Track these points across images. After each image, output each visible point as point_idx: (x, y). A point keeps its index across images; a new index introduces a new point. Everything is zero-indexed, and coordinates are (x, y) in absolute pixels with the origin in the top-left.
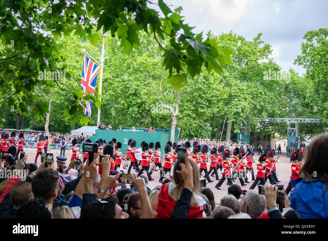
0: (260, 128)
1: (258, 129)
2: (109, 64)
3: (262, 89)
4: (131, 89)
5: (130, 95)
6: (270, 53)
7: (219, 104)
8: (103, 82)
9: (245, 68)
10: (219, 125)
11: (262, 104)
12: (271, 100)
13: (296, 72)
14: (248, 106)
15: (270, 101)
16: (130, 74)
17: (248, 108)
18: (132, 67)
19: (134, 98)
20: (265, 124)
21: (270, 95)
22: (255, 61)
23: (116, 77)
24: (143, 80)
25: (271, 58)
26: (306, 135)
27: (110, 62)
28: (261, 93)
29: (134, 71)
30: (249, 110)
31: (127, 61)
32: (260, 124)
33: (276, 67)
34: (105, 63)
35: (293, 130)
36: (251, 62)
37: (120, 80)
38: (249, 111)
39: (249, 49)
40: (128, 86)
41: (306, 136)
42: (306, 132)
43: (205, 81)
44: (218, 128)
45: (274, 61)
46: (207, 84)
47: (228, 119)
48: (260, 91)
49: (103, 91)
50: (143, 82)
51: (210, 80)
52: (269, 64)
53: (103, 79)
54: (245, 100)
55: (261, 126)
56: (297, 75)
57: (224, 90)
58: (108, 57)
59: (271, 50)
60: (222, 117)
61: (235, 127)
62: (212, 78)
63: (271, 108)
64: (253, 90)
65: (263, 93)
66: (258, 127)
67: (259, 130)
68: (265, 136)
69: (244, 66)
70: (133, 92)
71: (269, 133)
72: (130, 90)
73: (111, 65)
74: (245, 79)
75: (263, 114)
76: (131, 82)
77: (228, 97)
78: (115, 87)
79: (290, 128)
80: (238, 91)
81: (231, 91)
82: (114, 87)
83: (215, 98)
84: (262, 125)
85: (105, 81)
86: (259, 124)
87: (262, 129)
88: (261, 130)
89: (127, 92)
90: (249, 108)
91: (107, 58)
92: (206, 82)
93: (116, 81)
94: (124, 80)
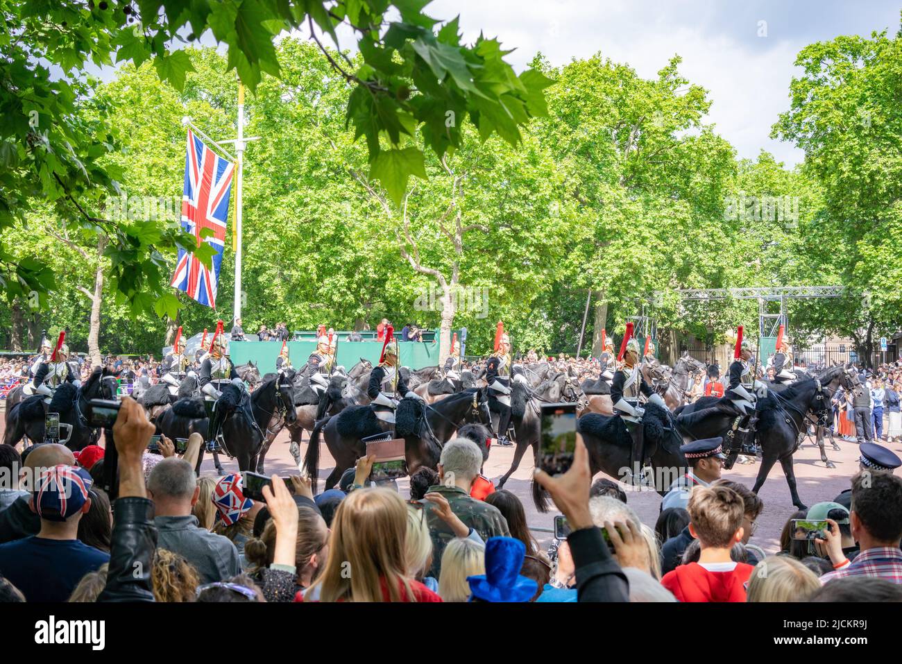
0: (684, 318)
1: (678, 320)
2: (259, 158)
3: (685, 209)
4: (326, 224)
5: (322, 241)
6: (706, 111)
7: (570, 257)
8: (245, 208)
9: (638, 155)
10: (574, 313)
11: (688, 250)
12: (713, 240)
13: (777, 161)
14: (650, 259)
15: (711, 243)
16: (322, 184)
17: (649, 263)
18: (324, 164)
19: (334, 249)
20: (697, 305)
21: (709, 225)
22: (664, 133)
23: (282, 193)
24: (358, 199)
25: (709, 124)
26: (810, 330)
27: (263, 151)
28: (683, 222)
29: (331, 174)
30: (654, 269)
31: (310, 147)
32: (686, 306)
33: (723, 147)
34: (249, 156)
35: (774, 320)
36: (654, 135)
37: (292, 200)
38: (653, 273)
39: (648, 101)
40: (316, 216)
41: (809, 334)
42: (810, 323)
43: (529, 192)
44: (570, 323)
45: (716, 132)
46: (535, 202)
47: (596, 296)
48: (681, 216)
49: (246, 232)
50: (357, 203)
51: (541, 190)
52: (704, 140)
53: (244, 199)
54: (640, 243)
55: (687, 313)
56: (780, 168)
57: (581, 215)
58: (256, 138)
59: (707, 101)
60: (581, 292)
61: (618, 319)
62: (546, 184)
63: (711, 263)
64: (663, 214)
65: (689, 221)
66: (678, 316)
67: (682, 324)
68: (698, 340)
69: (634, 148)
70: (332, 233)
71: (709, 331)
72: (323, 226)
73: (264, 160)
74: (638, 185)
75: (691, 278)
76: (323, 206)
77: (595, 236)
78: (279, 220)
79: (767, 315)
80: (621, 216)
81: (601, 220)
82: (276, 222)
83: (557, 239)
84: (688, 309)
85: (251, 203)
86: (682, 308)
87: (690, 320)
88: (687, 324)
89: (313, 232)
90: (653, 263)
91: (253, 139)
92: (531, 197)
93: (283, 203)
94: (305, 200)
